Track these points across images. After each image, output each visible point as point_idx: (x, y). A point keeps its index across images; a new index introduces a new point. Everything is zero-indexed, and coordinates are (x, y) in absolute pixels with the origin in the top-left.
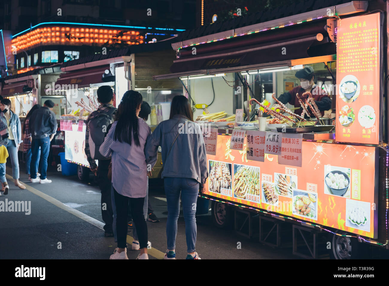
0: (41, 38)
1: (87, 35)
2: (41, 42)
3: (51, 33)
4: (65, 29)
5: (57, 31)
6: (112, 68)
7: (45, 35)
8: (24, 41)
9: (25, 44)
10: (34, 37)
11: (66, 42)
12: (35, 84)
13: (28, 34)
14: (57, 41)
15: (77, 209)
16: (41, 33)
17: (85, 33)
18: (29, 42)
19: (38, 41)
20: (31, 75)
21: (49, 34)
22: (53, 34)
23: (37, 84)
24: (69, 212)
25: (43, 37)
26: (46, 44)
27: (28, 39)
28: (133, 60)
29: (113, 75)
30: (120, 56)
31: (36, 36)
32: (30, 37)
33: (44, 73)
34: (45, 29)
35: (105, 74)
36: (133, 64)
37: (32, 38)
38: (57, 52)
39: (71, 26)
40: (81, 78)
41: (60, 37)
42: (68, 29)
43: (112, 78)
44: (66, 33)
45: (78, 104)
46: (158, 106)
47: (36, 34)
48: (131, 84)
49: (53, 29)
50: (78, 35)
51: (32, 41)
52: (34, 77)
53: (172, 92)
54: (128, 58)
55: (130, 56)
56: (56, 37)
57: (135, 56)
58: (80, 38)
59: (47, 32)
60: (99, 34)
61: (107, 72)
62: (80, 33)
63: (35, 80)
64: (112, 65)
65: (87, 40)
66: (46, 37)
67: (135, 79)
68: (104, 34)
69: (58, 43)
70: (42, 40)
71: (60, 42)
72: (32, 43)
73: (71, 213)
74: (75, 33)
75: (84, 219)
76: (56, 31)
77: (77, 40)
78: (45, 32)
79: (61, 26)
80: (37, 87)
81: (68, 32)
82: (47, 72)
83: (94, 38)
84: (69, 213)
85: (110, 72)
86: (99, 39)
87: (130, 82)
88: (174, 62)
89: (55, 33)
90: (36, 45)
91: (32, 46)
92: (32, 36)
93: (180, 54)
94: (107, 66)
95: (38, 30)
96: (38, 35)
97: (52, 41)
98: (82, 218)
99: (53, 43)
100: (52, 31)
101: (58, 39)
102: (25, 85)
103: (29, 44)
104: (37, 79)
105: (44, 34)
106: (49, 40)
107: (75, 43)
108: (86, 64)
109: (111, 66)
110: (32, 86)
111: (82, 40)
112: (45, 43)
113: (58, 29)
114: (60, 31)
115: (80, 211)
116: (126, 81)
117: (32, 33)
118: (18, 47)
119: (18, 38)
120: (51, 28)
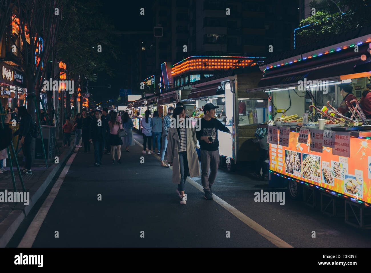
0: (189, 66)
1: (219, 64)
2: (190, 69)
3: (196, 63)
4: (205, 60)
5: (200, 62)
6: (222, 85)
7: (192, 64)
8: (179, 69)
9: (180, 70)
10: (185, 66)
11: (205, 69)
12: (177, 96)
13: (182, 64)
14: (200, 68)
15: (197, 181)
16: (189, 63)
17: (217, 62)
18: (182, 69)
19: (188, 68)
20: (175, 90)
21: (194, 64)
22: (197, 64)
23: (179, 96)
24: (191, 184)
25: (191, 66)
26: (193, 70)
27: (182, 67)
28: (236, 79)
29: (224, 89)
30: (228, 76)
31: (186, 65)
32: (182, 66)
33: (183, 89)
34: (192, 61)
35: (218, 89)
36: (236, 82)
37: (184, 66)
38: (200, 76)
39: (208, 58)
40: (203, 92)
41: (201, 65)
42: (207, 60)
43: (223, 92)
44: (205, 63)
45: (200, 110)
46: (254, 111)
47: (187, 64)
48: (235, 96)
49: (197, 60)
50: (213, 63)
51: (184, 68)
52: (176, 92)
53: (264, 101)
54: (233, 78)
55: (234, 76)
56: (199, 65)
57: (238, 76)
58: (214, 66)
59: (193, 62)
60: (227, 62)
61: (219, 88)
62: (214, 62)
63: (177, 94)
64: (222, 82)
65: (219, 67)
66: (193, 66)
67: (238, 92)
68: (230, 62)
69: (200, 69)
70: (190, 68)
71: (202, 68)
72: (184, 70)
74: (211, 62)
75: (200, 189)
76: (199, 62)
78: (192, 62)
79: (202, 58)
80: (179, 99)
81: (207, 62)
82: (185, 88)
83: (223, 66)
85: (221, 87)
86: (227, 66)
87: (234, 94)
88: (261, 79)
89: (199, 63)
90: (186, 71)
91: (184, 72)
92: (184, 65)
93: (265, 74)
94: (220, 84)
95: (188, 61)
96: (188, 65)
97: (196, 68)
98: (198, 188)
99: (198, 69)
100: (197, 62)
101: (200, 67)
102: (171, 98)
103: (182, 71)
104: (179, 93)
105: (191, 64)
106: (194, 67)
107: (211, 68)
108: (207, 82)
109: (222, 84)
110: (176, 98)
111: (216, 67)
112: (192, 69)
113: (200, 60)
114: (201, 62)
115: (198, 183)
116: (232, 93)
117: (184, 63)
118: (176, 72)
119: (175, 67)
120: (196, 60)
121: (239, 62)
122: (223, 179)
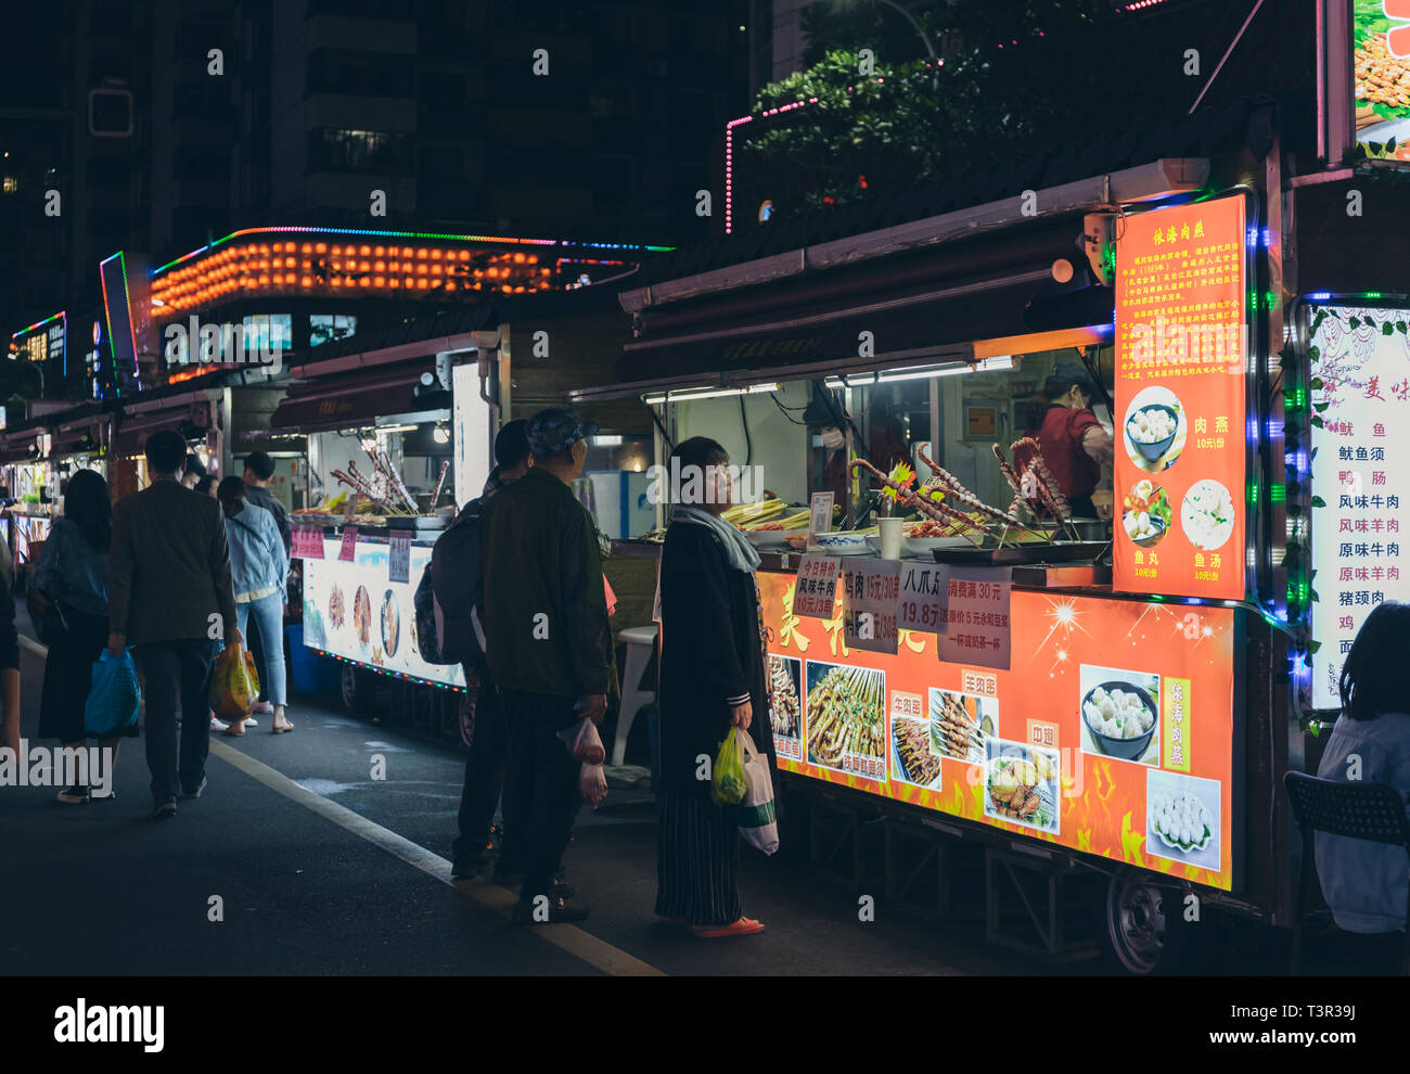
0: (238, 275)
1: (380, 266)
2: (241, 288)
3: (270, 261)
4: (314, 247)
5: (290, 255)
6: (441, 367)
7: (254, 265)
8: (191, 285)
9: (193, 293)
10: (219, 273)
11: (316, 286)
12: (214, 416)
13: (201, 265)
14: (290, 285)
15: (333, 797)
16: (239, 260)
17: (372, 259)
18: (205, 287)
19: (231, 283)
20: (202, 388)
21: (263, 265)
22: (277, 263)
23: (220, 415)
24: (311, 807)
25: (247, 272)
26: (256, 295)
27: (202, 280)
28: (505, 341)
29: (446, 388)
30: (468, 330)
31: (224, 270)
32: (205, 272)
33: (240, 381)
34: (252, 250)
35: (422, 387)
36: (504, 357)
37: (212, 275)
38: (288, 319)
39: (331, 240)
40: (349, 398)
41: (298, 271)
42: (321, 248)
43: (443, 399)
44: (315, 258)
45: (339, 477)
46: (582, 483)
47: (226, 264)
48: (501, 417)
49: (277, 248)
50: (352, 265)
51: (213, 283)
52: (211, 394)
53: (623, 440)
54: (490, 338)
55: (495, 330)
56: (285, 271)
57: (513, 331)
58: (357, 276)
59: (259, 257)
60: (415, 261)
61: (427, 379)
62: (358, 258)
63: (214, 404)
64: (441, 357)
65: (380, 282)
66: (256, 274)
67: (512, 402)
68: (430, 262)
69: (292, 290)
70: (243, 282)
71: (298, 286)
72: (212, 290)
73: (317, 810)
74: (343, 259)
75: (355, 828)
76: (285, 256)
77: (349, 282)
78: (252, 256)
79: (300, 239)
80: (221, 427)
81: (322, 256)
82: (249, 380)
83: (402, 276)
84: (308, 810)
85: (436, 379)
86: (416, 276)
87: (497, 410)
88: (626, 348)
89: (284, 261)
90: (224, 296)
91: (214, 300)
92: (213, 268)
93: (644, 325)
94: (429, 363)
95: (232, 252)
96: (232, 267)
97: (272, 285)
98: (347, 826)
99: (278, 290)
100: (274, 255)
101: (291, 279)
102: (183, 421)
103: (203, 295)
104: (221, 401)
105: (248, 263)
106: (264, 280)
107: (343, 287)
108: (365, 355)
109: (438, 363)
110: (204, 423)
111: (365, 282)
112: (252, 290)
113: (290, 247)
114: (298, 256)
115: (341, 803)
116: (486, 406)
117: (212, 261)
118: (172, 303)
119: (171, 275)
120: (270, 247)
121: (481, 263)
122: (449, 784)
